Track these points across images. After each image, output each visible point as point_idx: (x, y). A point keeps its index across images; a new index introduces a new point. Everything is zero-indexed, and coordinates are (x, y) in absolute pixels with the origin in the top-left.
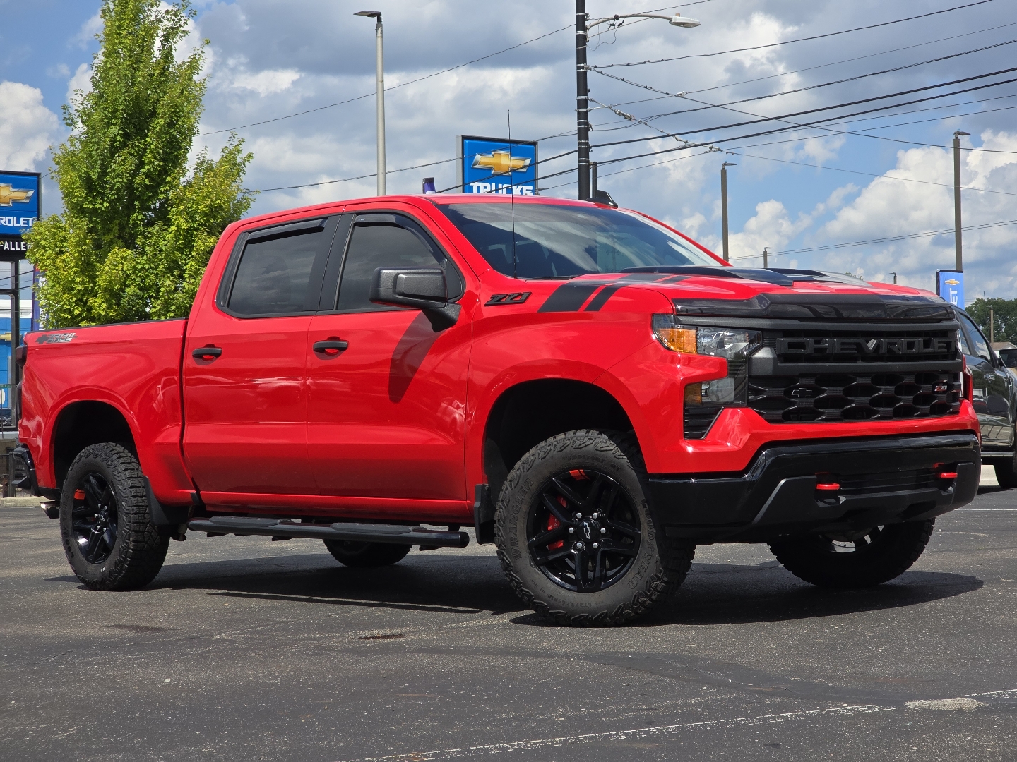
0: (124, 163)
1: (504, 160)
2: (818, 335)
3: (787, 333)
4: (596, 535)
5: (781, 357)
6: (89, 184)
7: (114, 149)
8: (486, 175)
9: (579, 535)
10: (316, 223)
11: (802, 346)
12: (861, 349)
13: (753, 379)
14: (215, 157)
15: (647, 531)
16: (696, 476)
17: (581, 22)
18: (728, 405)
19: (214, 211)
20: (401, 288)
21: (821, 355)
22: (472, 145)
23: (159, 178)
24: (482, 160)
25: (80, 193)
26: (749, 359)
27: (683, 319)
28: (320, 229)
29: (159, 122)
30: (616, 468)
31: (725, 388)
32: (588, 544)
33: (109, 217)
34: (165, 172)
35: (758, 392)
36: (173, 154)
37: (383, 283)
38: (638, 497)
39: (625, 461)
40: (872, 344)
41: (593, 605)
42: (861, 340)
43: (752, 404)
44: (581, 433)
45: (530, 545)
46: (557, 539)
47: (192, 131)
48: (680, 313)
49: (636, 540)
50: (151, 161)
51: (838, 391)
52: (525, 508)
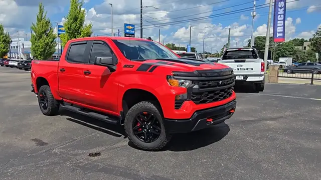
0: (74, 25)
1: (131, 27)
2: (209, 81)
3: (202, 81)
4: (150, 128)
5: (201, 88)
6: (69, 29)
7: (72, 23)
8: (128, 29)
9: (145, 128)
10: (85, 42)
11: (205, 84)
12: (218, 83)
13: (193, 93)
14: (88, 25)
15: (163, 130)
16: (177, 120)
17: (141, 7)
18: (186, 100)
19: (88, 33)
20: (102, 62)
21: (210, 86)
22: (126, 25)
23: (79, 28)
24: (127, 27)
25: (67, 30)
26: (192, 88)
27: (175, 77)
28: (86, 43)
29: (79, 19)
30: (155, 113)
31: (185, 96)
32: (148, 130)
33: (72, 33)
34: (80, 27)
35: (193, 97)
36: (81, 25)
37: (97, 60)
38: (161, 121)
39: (158, 111)
40: (220, 82)
41: (149, 146)
42: (218, 82)
43: (192, 100)
44: (147, 103)
45: (133, 130)
46: (140, 128)
47: (84, 21)
48: (174, 75)
49: (159, 131)
50: (78, 25)
51: (212, 95)
52: (132, 121)
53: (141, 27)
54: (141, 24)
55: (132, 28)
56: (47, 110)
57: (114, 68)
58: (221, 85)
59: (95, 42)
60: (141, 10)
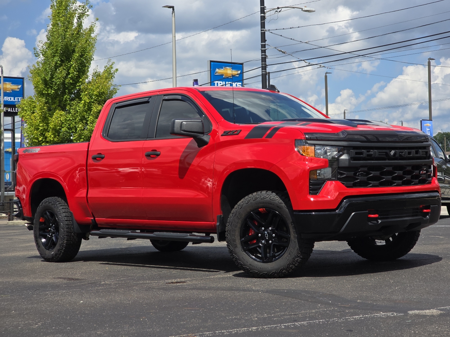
0: (61, 73)
1: (229, 71)
2: (368, 148)
3: (355, 148)
4: (271, 237)
5: (352, 158)
6: (45, 82)
7: (56, 67)
8: (221, 78)
9: (263, 237)
10: (146, 99)
11: (361, 153)
12: (387, 155)
13: (340, 168)
14: (101, 70)
15: (293, 235)
16: (315, 211)
17: (263, 10)
18: (329, 179)
19: (100, 94)
20: (184, 128)
21: (370, 157)
22: (215, 64)
23: (76, 80)
24: (219, 71)
25: (42, 86)
26: (338, 159)
27: (309, 142)
28: (148, 102)
29: (76, 55)
30: (279, 208)
31: (327, 172)
32: (267, 241)
33: (54, 97)
34: (79, 77)
35: (342, 174)
36: (82, 69)
38: (289, 220)
39: (283, 205)
40: (392, 152)
41: (269, 268)
42: (388, 151)
43: (339, 179)
44: (264, 192)
45: (241, 242)
46: (253, 239)
47: (91, 59)
48: (307, 139)
49: (288, 239)
50: (73, 72)
51: (377, 173)
52: (239, 225)
53: (264, 67)
54: (264, 59)
55: (235, 72)
56: (57, 247)
57: (206, 138)
58: (394, 158)
59: (166, 98)
60: (263, 18)
